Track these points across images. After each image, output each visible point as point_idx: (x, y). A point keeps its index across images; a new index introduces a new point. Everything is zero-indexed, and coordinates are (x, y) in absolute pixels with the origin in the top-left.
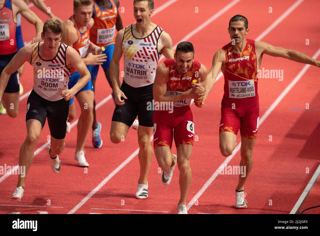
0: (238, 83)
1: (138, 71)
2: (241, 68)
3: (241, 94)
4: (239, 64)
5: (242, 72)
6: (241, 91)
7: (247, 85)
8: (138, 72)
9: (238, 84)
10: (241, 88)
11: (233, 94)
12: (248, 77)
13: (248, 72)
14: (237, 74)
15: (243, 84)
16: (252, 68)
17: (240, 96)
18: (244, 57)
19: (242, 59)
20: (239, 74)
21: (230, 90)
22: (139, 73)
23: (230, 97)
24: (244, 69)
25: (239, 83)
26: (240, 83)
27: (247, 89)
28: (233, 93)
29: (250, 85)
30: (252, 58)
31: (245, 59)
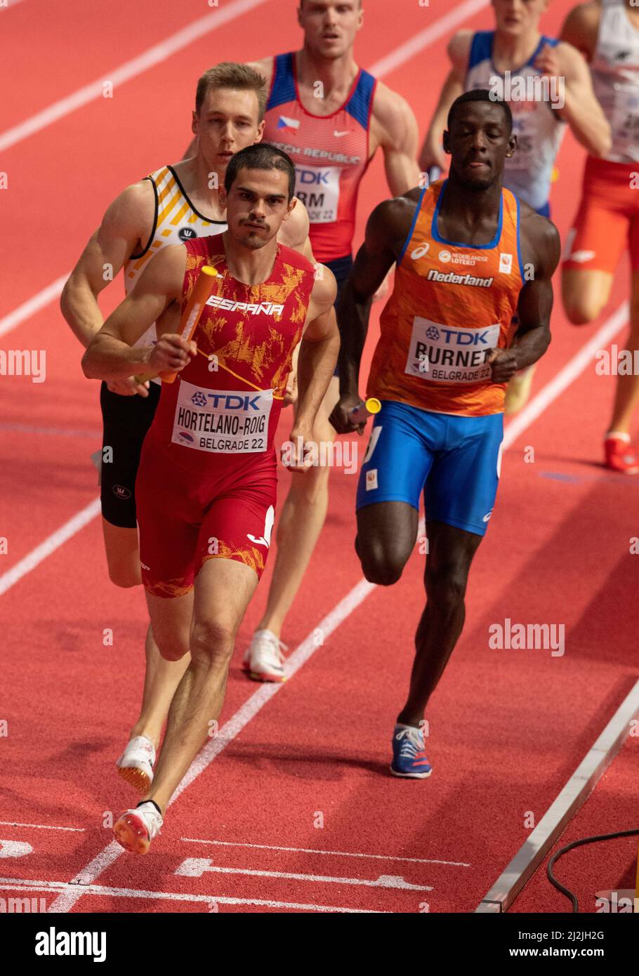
0: (217, 398)
2: (245, 341)
3: (218, 436)
4: (241, 324)
5: (244, 354)
6: (221, 428)
7: (246, 408)
9: (213, 399)
10: (221, 417)
11: (187, 431)
12: (258, 378)
13: (264, 360)
14: (225, 358)
15: (234, 402)
16: (282, 348)
17: (211, 445)
18: (265, 306)
19: (256, 309)
21: (181, 416)
23: (176, 439)
24: (254, 344)
25: (220, 399)
26: (223, 397)
27: (242, 424)
28: (187, 427)
29: (256, 408)
30: (294, 314)
31: (266, 312)
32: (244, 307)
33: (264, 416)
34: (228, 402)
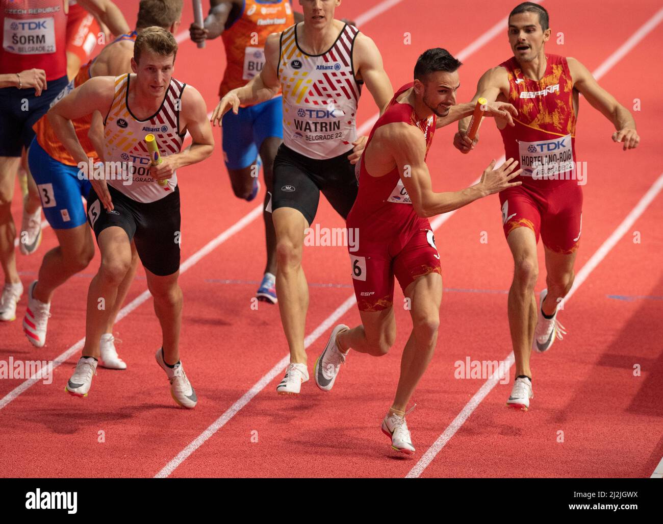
0: (542, 146)
1: (322, 123)
2: (545, 112)
4: (541, 104)
5: (547, 120)
7: (559, 148)
8: (322, 127)
9: (540, 146)
10: (546, 156)
11: (529, 167)
12: (559, 129)
13: (559, 118)
14: (538, 124)
15: (552, 146)
16: (566, 108)
18: (549, 89)
19: (545, 93)
20: (541, 126)
21: (523, 160)
22: (324, 129)
23: (523, 173)
24: (550, 113)
25: (544, 146)
26: (545, 144)
27: (558, 157)
28: (528, 165)
29: (564, 146)
30: (565, 87)
31: (551, 92)
32: (540, 93)
33: (569, 150)
34: (548, 147)
